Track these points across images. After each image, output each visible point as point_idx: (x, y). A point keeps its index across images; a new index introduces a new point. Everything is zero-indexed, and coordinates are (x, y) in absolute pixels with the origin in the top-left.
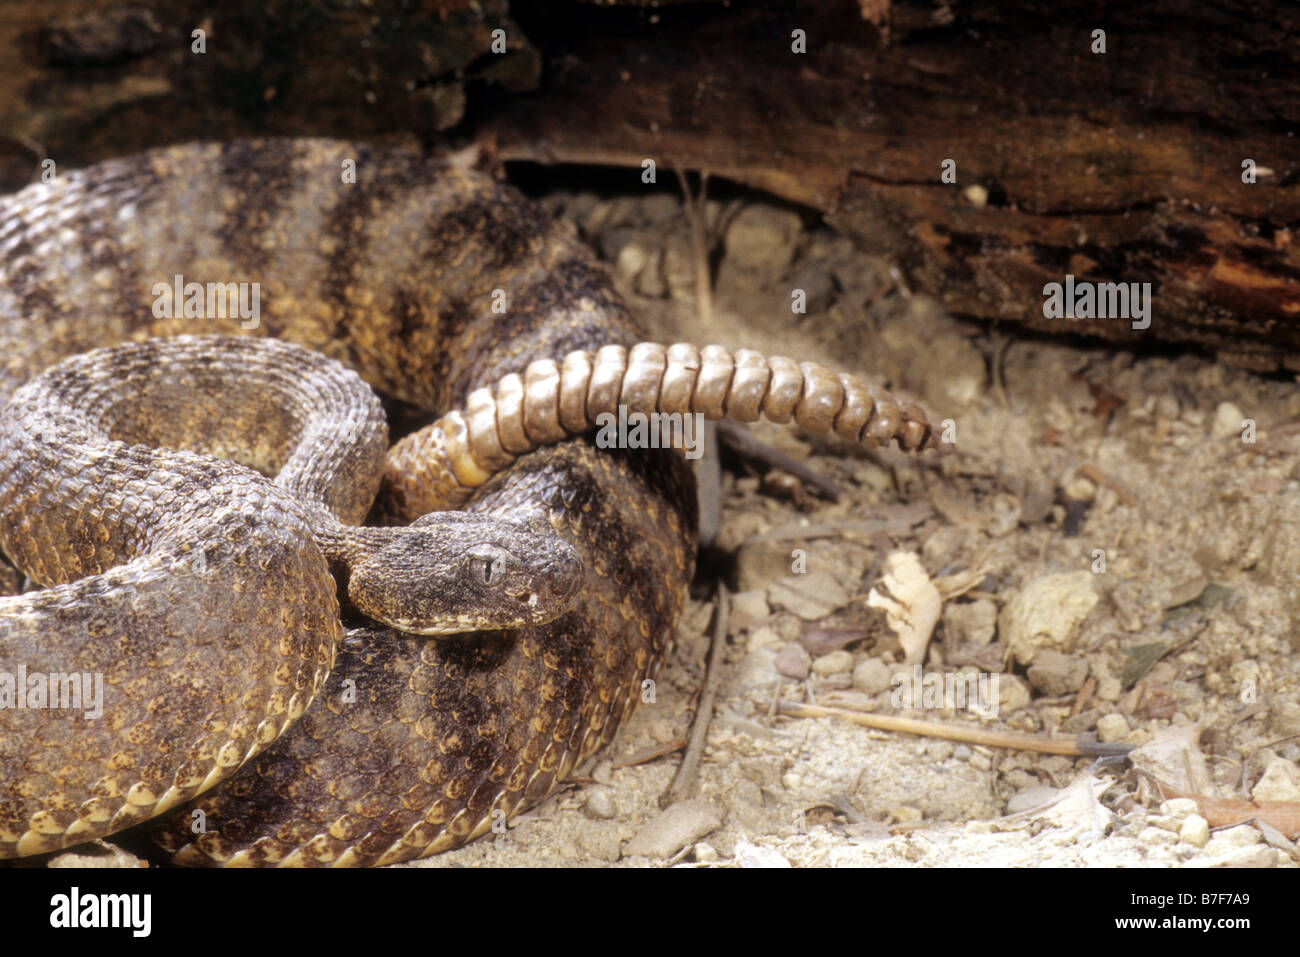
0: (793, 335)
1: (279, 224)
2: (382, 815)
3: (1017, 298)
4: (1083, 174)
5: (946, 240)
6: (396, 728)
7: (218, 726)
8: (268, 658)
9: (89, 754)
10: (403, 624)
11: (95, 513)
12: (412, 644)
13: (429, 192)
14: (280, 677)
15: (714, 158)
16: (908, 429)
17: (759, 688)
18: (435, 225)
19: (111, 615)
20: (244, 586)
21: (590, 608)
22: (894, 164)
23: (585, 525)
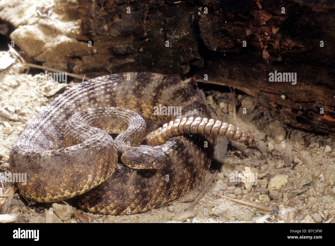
0: (251, 123)
1: (145, 89)
2: (121, 204)
3: (288, 119)
4: (302, 94)
5: (276, 106)
6: (126, 187)
7: (84, 181)
8: (97, 169)
9: (58, 183)
10: (130, 166)
11: (77, 138)
12: (132, 170)
13: (175, 86)
14: (99, 173)
15: (236, 85)
16: (249, 140)
17: (215, 191)
18: (175, 92)
19: (65, 156)
20: (93, 153)
21: (176, 169)
22: (268, 89)
23: (178, 153)
